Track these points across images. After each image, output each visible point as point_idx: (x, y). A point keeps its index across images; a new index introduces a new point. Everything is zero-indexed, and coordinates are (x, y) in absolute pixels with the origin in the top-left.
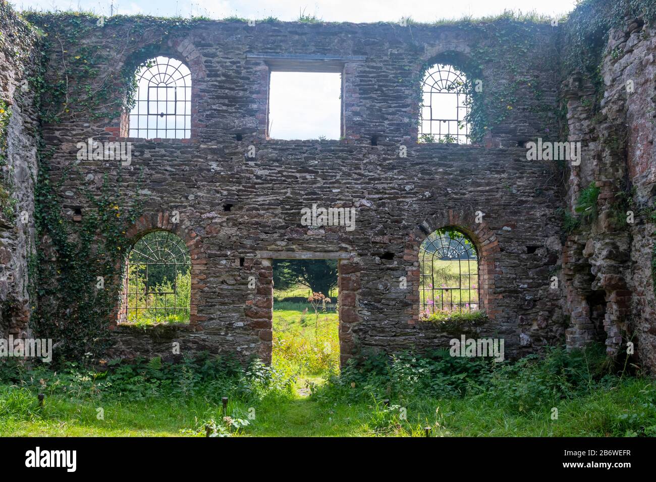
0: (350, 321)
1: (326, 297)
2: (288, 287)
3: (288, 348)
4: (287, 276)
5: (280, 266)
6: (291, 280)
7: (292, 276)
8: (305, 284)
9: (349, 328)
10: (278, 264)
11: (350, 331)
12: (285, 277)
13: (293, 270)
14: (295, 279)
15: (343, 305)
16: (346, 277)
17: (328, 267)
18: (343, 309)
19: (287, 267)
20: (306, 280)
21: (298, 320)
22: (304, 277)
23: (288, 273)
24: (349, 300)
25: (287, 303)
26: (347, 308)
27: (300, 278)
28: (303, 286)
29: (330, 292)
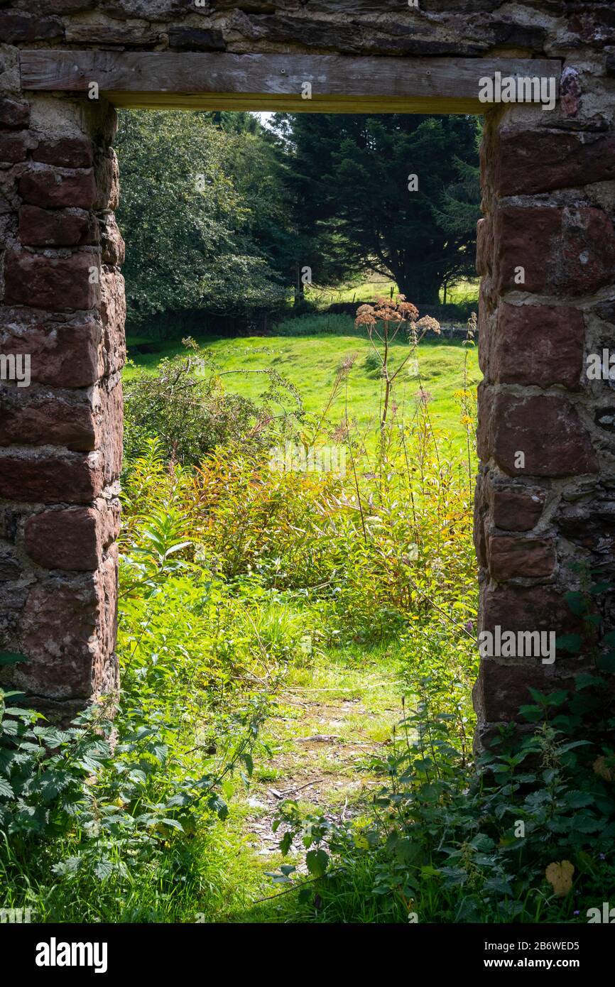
0: (546, 468)
1: (422, 315)
2: (342, 280)
3: (273, 507)
4: (338, 250)
5: (321, 227)
6: (350, 262)
7: (352, 251)
8: (382, 273)
9: (538, 509)
10: (319, 222)
11: (542, 525)
12: (334, 255)
13: (354, 237)
14: (358, 259)
15: (505, 379)
16: (533, 213)
17: (439, 230)
18: (505, 400)
19: (340, 229)
20: (384, 261)
21: (361, 361)
22: (381, 255)
23: (342, 245)
24: (546, 346)
25: (335, 317)
26: (529, 392)
27: (370, 258)
28: (377, 277)
29: (441, 292)
